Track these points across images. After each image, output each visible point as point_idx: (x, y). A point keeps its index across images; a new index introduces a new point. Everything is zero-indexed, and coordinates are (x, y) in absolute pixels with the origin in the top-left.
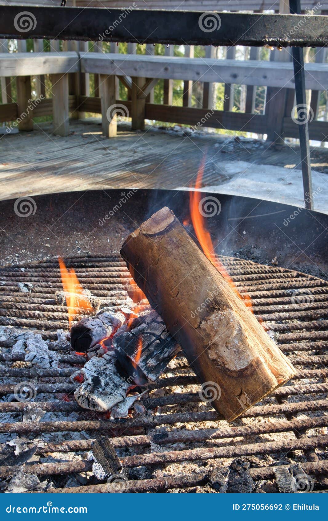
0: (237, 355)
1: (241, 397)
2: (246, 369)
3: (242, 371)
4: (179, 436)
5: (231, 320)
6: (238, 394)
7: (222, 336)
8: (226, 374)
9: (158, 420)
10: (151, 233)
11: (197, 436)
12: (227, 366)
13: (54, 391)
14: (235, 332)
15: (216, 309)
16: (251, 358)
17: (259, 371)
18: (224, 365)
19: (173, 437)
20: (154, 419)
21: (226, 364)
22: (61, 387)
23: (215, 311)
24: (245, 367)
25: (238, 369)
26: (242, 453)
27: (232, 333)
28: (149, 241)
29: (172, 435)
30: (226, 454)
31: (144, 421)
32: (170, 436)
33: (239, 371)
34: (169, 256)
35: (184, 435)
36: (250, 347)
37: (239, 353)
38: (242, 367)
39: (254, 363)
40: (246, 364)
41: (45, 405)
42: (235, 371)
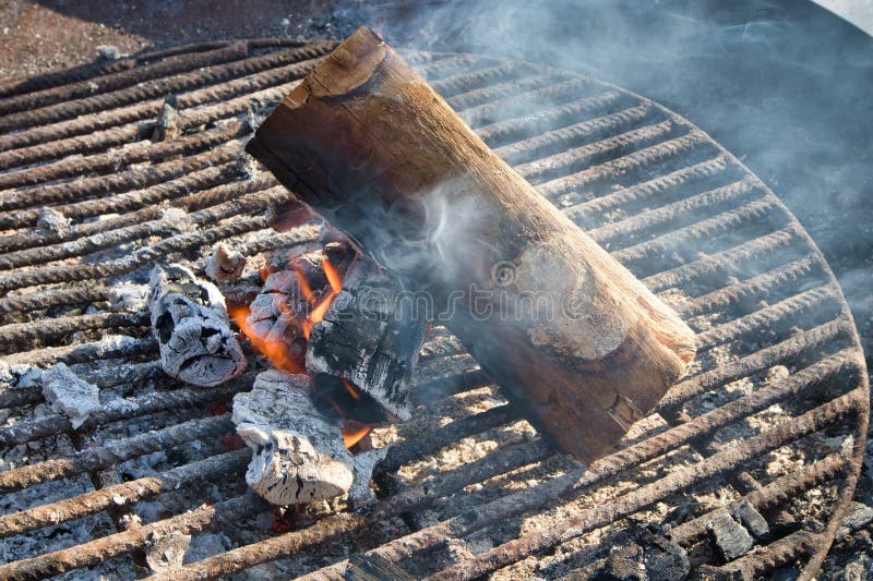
0: (595, 326)
1: (618, 409)
2: (621, 349)
3: (612, 357)
4: (497, 510)
5: (567, 255)
6: (612, 404)
7: (555, 292)
8: (579, 371)
9: (434, 489)
10: (339, 93)
11: (531, 501)
12: (577, 354)
13: (178, 486)
14: (581, 279)
15: (530, 238)
16: (625, 326)
17: (647, 350)
18: (571, 353)
19: (486, 515)
20: (426, 490)
21: (575, 350)
22: (189, 472)
23: (529, 242)
24: (616, 346)
25: (604, 353)
26: (631, 509)
27: (575, 282)
28: (338, 113)
29: (484, 512)
30: (603, 520)
31: (409, 500)
32: (481, 516)
33: (605, 358)
34: (396, 139)
35: (506, 507)
36: (618, 304)
37: (597, 321)
38: (612, 349)
39: (634, 335)
40: (619, 339)
41: (185, 523)
42: (596, 359)
